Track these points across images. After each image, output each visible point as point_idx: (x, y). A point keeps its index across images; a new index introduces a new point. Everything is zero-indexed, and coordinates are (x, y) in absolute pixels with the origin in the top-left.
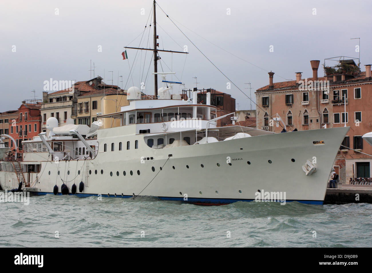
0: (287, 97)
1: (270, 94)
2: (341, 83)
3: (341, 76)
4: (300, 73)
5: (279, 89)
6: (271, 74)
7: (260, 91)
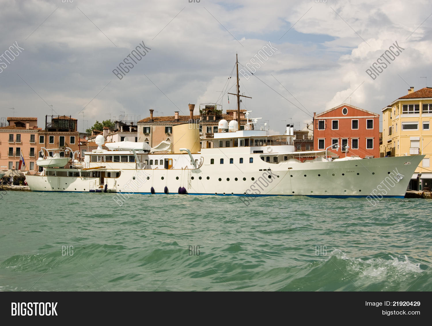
0: (167, 129)
1: (151, 125)
2: (213, 121)
3: (213, 117)
4: (178, 112)
5: (159, 122)
6: (152, 111)
7: (142, 122)
